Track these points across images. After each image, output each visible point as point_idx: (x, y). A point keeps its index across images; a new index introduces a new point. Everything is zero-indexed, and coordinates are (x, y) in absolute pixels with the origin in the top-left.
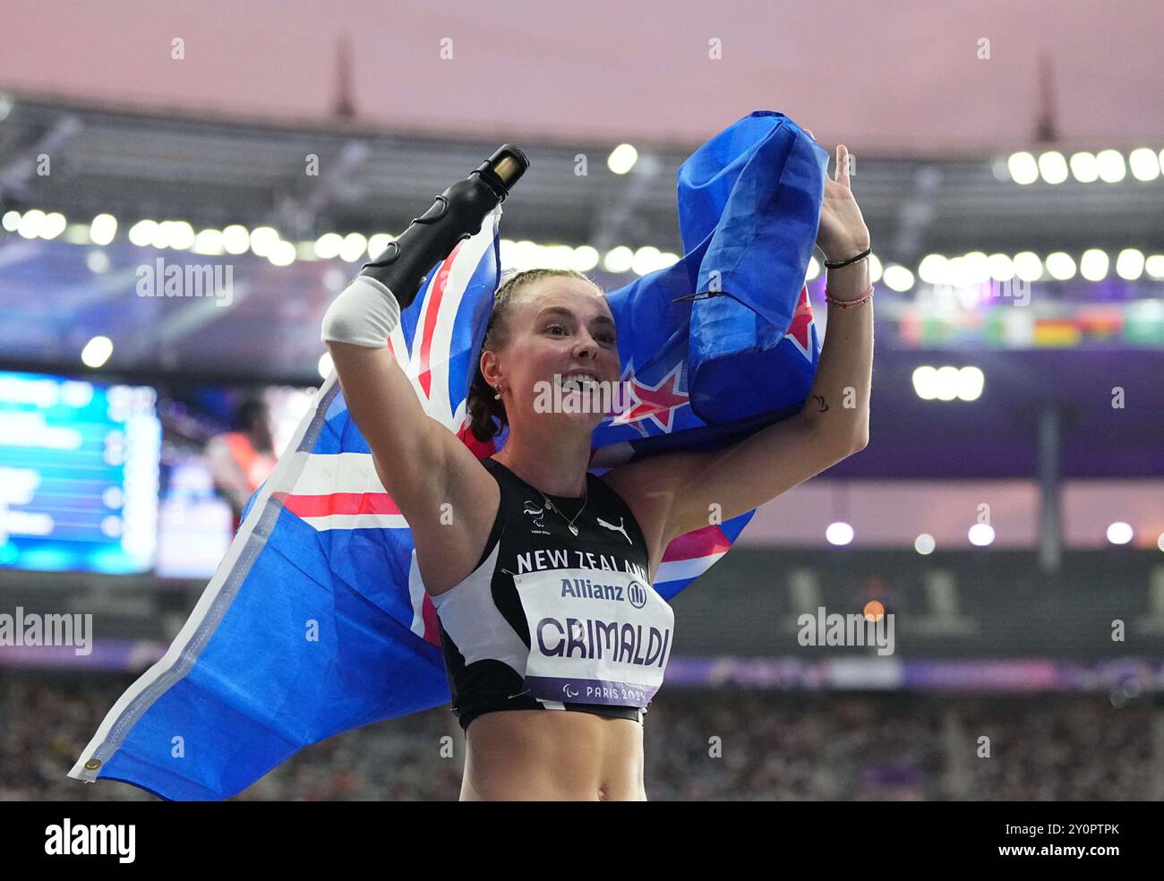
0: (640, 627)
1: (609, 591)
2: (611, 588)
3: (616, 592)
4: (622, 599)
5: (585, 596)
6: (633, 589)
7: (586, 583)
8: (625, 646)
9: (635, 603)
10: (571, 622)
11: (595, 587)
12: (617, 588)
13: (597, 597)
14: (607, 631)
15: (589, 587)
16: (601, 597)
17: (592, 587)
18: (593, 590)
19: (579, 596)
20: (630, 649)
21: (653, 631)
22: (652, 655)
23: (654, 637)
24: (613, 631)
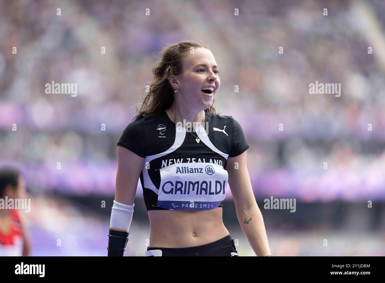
1: (196, 170)
2: (197, 169)
3: (199, 170)
4: (203, 172)
5: (186, 173)
6: (208, 169)
7: (186, 168)
9: (209, 173)
10: (177, 182)
11: (190, 169)
12: (200, 169)
13: (191, 173)
14: (194, 185)
15: (188, 169)
16: (193, 172)
17: (189, 169)
18: (189, 170)
19: (183, 173)
20: (206, 190)
21: (217, 182)
22: (218, 190)
23: (218, 184)
24: (196, 185)
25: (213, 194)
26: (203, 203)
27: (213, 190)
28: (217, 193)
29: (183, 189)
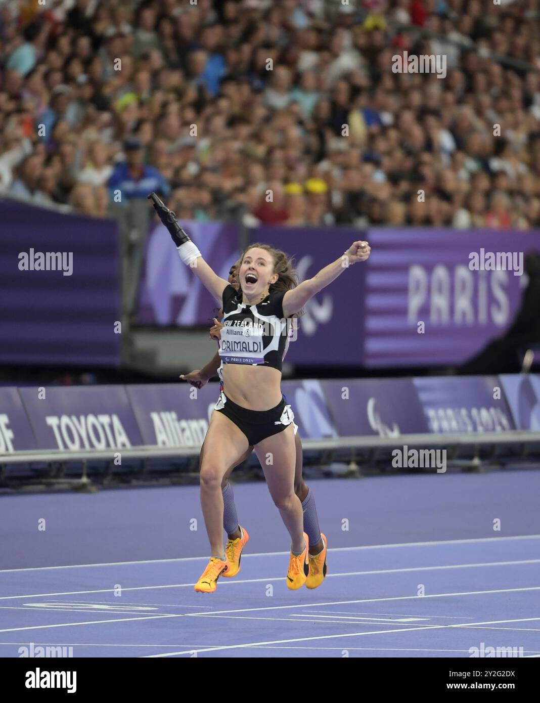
0: (248, 343)
8: (243, 348)
14: (237, 344)
20: (246, 348)
21: (254, 343)
22: (255, 349)
23: (255, 344)
24: (239, 344)
25: (251, 351)
26: (245, 358)
27: (251, 349)
28: (254, 351)
29: (230, 347)
